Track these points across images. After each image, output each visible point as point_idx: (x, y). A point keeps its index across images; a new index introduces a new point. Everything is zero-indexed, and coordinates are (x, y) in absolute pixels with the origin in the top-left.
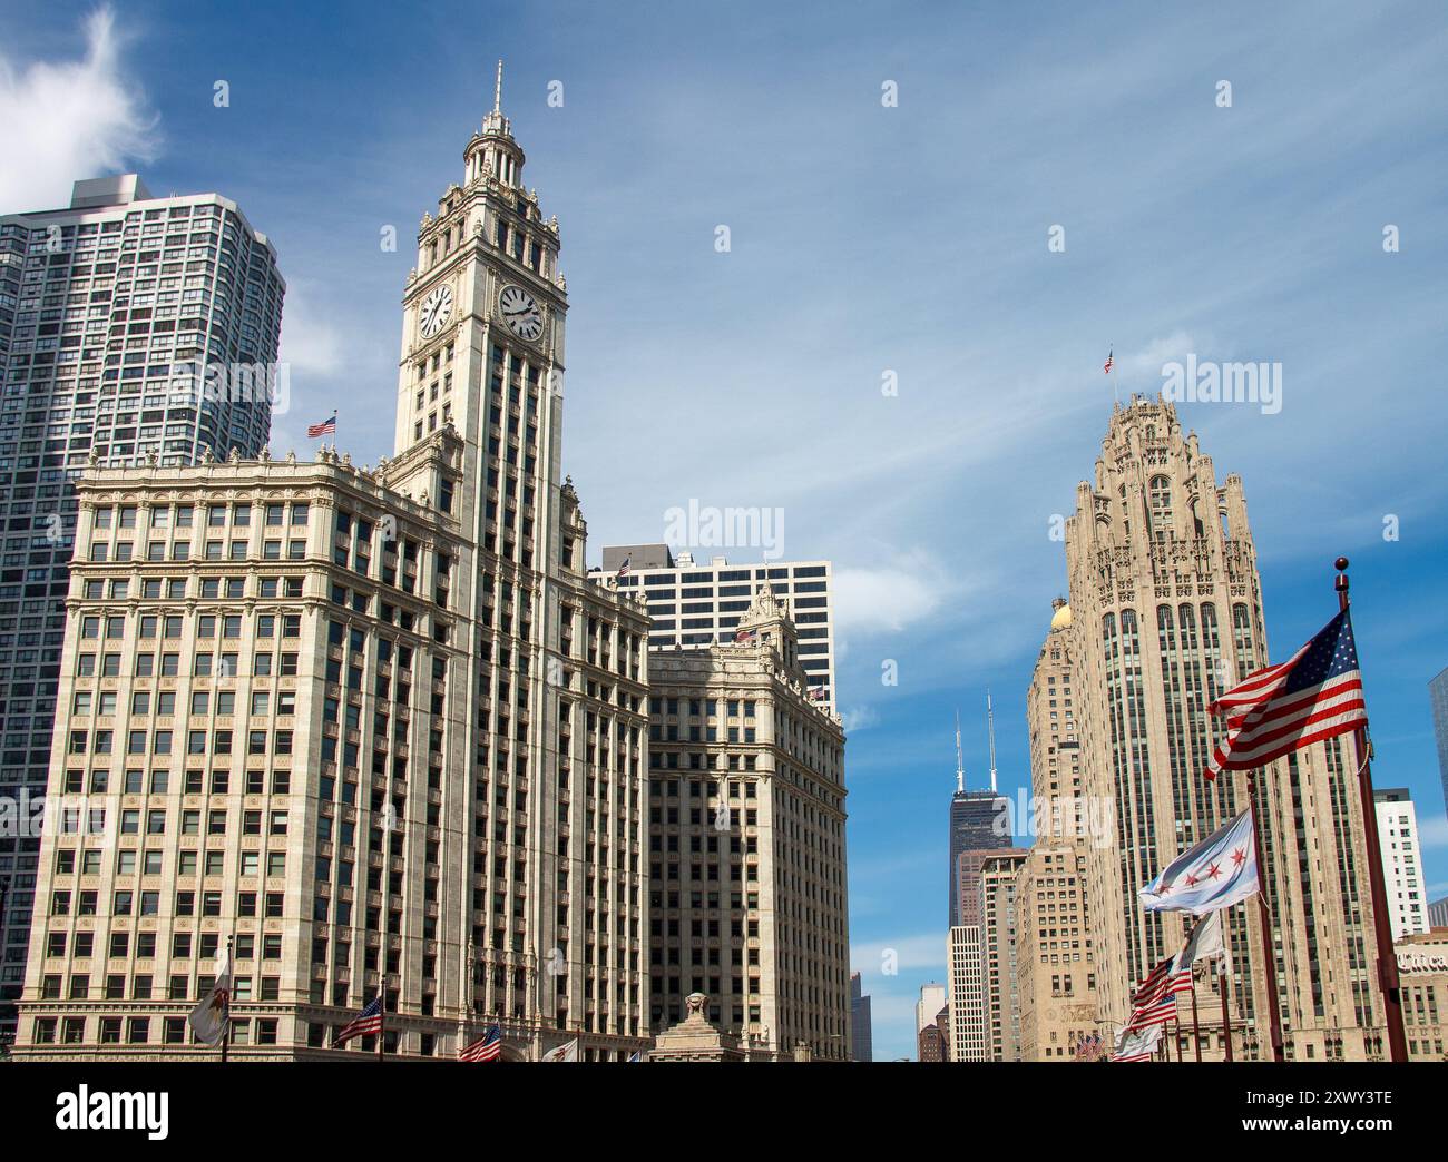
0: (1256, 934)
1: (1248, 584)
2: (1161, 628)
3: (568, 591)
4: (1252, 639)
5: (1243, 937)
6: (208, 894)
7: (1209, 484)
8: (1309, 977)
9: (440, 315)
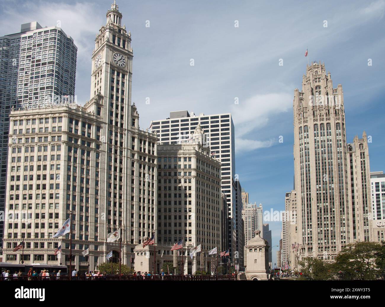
0: (337, 217)
1: (341, 117)
2: (315, 130)
3: (134, 133)
4: (341, 133)
5: (334, 217)
6: (42, 214)
7: (331, 88)
8: (353, 228)
9: (99, 62)
